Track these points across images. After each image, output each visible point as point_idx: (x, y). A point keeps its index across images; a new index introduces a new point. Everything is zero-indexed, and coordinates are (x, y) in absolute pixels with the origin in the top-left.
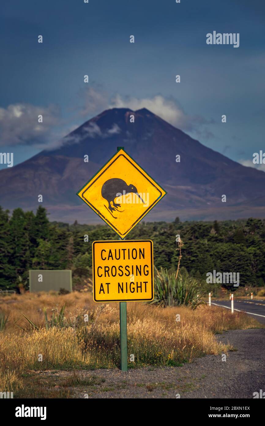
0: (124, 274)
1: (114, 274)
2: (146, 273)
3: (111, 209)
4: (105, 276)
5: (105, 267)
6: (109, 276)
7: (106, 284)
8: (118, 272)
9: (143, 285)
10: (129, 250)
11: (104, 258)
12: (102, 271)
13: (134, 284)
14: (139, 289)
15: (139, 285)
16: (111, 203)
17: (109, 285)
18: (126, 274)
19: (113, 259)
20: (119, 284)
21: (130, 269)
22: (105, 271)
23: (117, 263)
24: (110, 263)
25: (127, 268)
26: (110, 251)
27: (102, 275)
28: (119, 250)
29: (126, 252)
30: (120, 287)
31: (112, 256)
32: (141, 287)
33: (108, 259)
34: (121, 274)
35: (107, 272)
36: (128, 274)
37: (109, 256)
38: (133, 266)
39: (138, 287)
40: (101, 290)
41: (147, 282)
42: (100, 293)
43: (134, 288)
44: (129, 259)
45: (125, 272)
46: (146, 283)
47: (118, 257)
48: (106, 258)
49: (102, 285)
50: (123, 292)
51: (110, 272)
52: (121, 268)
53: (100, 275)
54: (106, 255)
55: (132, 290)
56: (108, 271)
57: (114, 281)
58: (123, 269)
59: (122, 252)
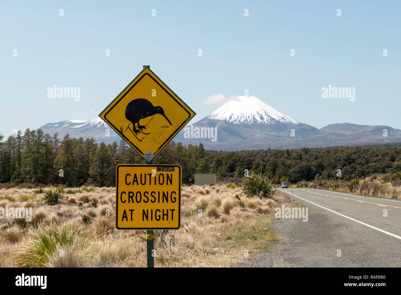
0: (150, 201)
1: (139, 200)
2: (173, 200)
3: (136, 131)
4: (129, 202)
5: (129, 193)
6: (133, 202)
7: (130, 210)
8: (143, 198)
9: (170, 212)
11: (128, 183)
12: (125, 197)
13: (160, 211)
14: (165, 217)
15: (165, 213)
16: (136, 124)
17: (133, 211)
18: (151, 200)
19: (138, 184)
20: (144, 211)
21: (156, 196)
22: (129, 197)
23: (142, 189)
24: (135, 188)
25: (153, 194)
26: (135, 176)
27: (125, 201)
28: (145, 174)
29: (153, 177)
30: (145, 214)
31: (137, 181)
32: (167, 215)
33: (133, 184)
34: (146, 200)
35: (131, 198)
36: (153, 200)
37: (134, 181)
38: (159, 192)
39: (164, 215)
40: (124, 217)
41: (174, 210)
42: (122, 220)
43: (159, 216)
44: (155, 184)
45: (151, 198)
46: (172, 210)
47: (143, 182)
48: (130, 183)
49: (125, 212)
50: (147, 220)
51: (134, 198)
52: (146, 194)
53: (123, 201)
54: (130, 179)
55: (158, 218)
56: (132, 197)
57: (139, 208)
58: (149, 196)
59: (148, 177)
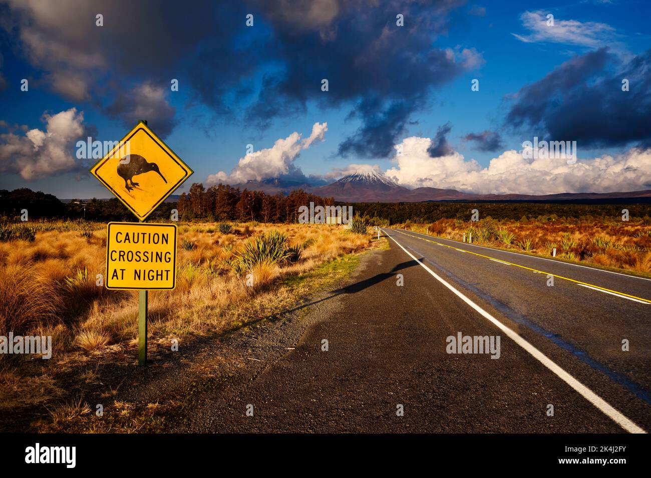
0: (142, 260)
1: (130, 260)
2: (168, 260)
3: (128, 188)
4: (120, 260)
5: (120, 252)
6: (124, 260)
7: (120, 269)
8: (135, 257)
9: (165, 274)
10: (150, 234)
11: (119, 241)
12: (116, 256)
13: (153, 271)
14: (159, 277)
15: (159, 273)
16: (129, 181)
17: (124, 271)
19: (130, 242)
20: (135, 270)
21: (149, 256)
22: (120, 255)
23: (134, 248)
24: (126, 247)
25: (146, 254)
26: (127, 234)
27: (116, 259)
28: (138, 234)
29: (147, 236)
30: (137, 274)
31: (129, 239)
32: (162, 275)
33: (125, 242)
34: (138, 259)
35: (121, 257)
36: (146, 259)
37: (126, 239)
38: (152, 253)
39: (157, 275)
40: (114, 276)
42: (112, 278)
43: (153, 276)
44: (149, 243)
45: (143, 257)
46: (167, 271)
47: (136, 241)
48: (121, 241)
49: (115, 271)
50: (140, 279)
51: (125, 257)
52: (138, 254)
53: (114, 259)
54: (122, 237)
55: (151, 278)
56: (123, 256)
57: (130, 267)
58: (141, 255)
59: (141, 236)
